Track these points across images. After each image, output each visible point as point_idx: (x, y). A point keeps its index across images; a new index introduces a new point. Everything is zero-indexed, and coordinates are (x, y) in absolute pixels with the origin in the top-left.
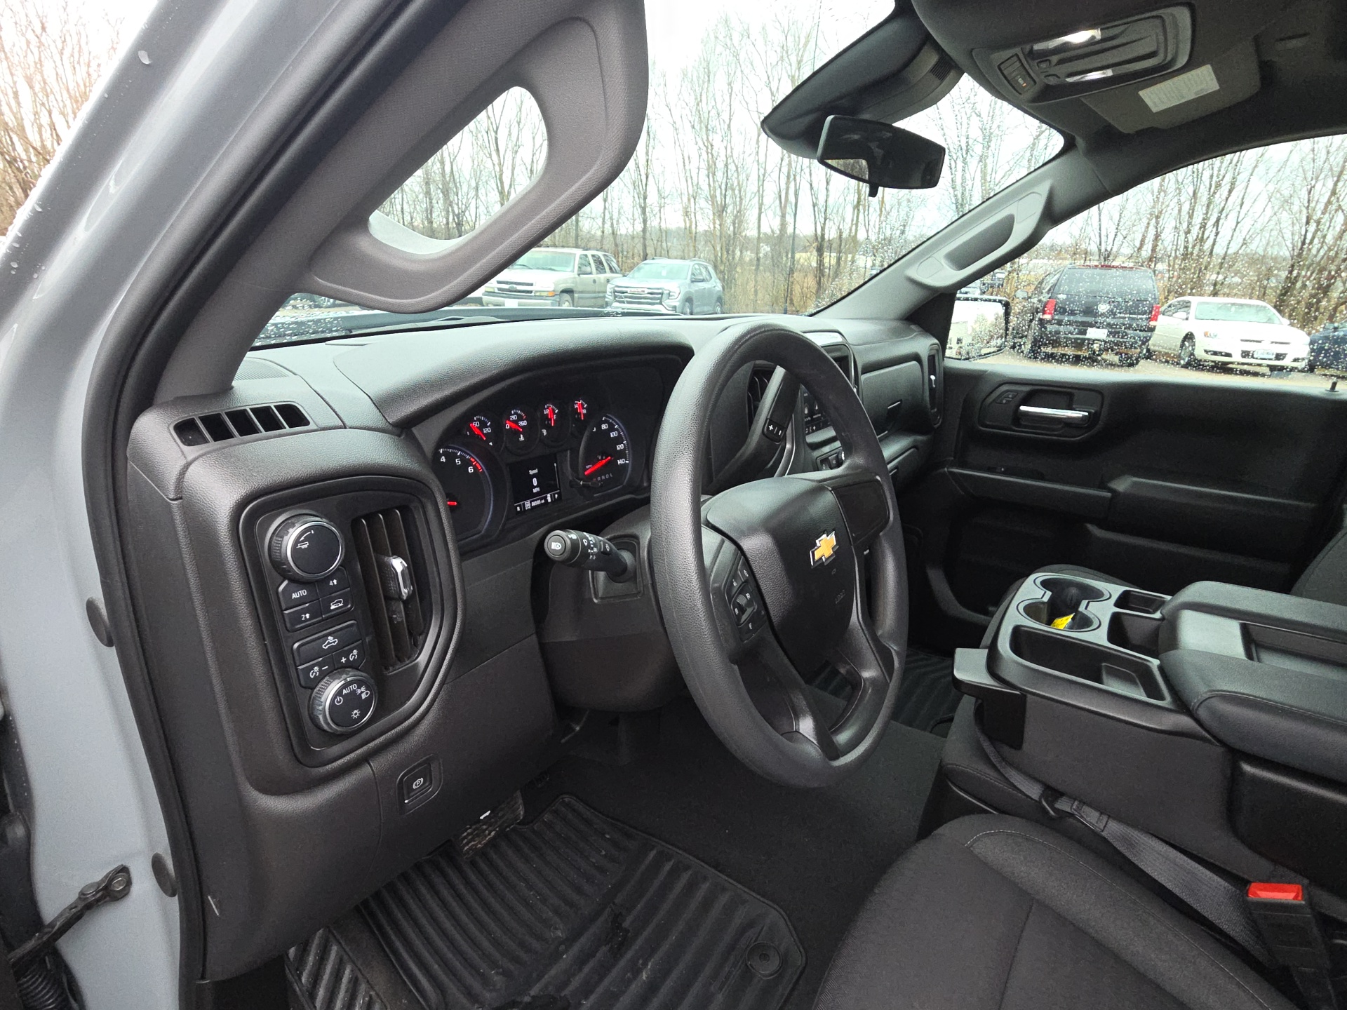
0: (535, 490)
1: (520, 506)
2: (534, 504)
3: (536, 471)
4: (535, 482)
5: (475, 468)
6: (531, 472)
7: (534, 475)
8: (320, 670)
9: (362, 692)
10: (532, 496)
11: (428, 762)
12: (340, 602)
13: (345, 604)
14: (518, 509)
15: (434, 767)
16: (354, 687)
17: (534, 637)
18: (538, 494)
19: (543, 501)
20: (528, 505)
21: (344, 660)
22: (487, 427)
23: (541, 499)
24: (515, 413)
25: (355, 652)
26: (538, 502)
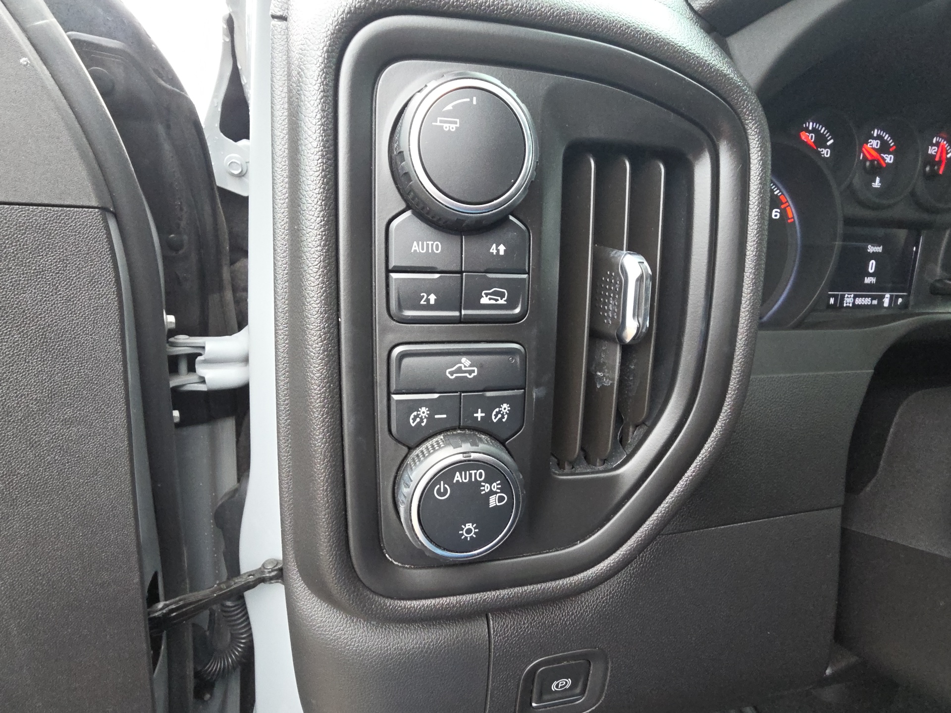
0: (868, 280)
1: (835, 296)
2: (859, 301)
3: (879, 249)
4: (872, 266)
5: (783, 213)
6: (871, 249)
7: (874, 256)
8: (430, 418)
9: (492, 493)
10: (860, 288)
11: (587, 659)
12: (502, 295)
13: (511, 305)
14: (832, 301)
15: (595, 670)
16: (478, 475)
17: (838, 511)
18: (870, 287)
19: (875, 302)
20: (848, 300)
21: (479, 415)
22: (826, 147)
23: (873, 298)
24: (879, 137)
25: (505, 408)
26: (867, 301)
